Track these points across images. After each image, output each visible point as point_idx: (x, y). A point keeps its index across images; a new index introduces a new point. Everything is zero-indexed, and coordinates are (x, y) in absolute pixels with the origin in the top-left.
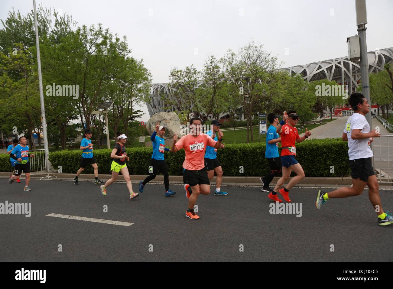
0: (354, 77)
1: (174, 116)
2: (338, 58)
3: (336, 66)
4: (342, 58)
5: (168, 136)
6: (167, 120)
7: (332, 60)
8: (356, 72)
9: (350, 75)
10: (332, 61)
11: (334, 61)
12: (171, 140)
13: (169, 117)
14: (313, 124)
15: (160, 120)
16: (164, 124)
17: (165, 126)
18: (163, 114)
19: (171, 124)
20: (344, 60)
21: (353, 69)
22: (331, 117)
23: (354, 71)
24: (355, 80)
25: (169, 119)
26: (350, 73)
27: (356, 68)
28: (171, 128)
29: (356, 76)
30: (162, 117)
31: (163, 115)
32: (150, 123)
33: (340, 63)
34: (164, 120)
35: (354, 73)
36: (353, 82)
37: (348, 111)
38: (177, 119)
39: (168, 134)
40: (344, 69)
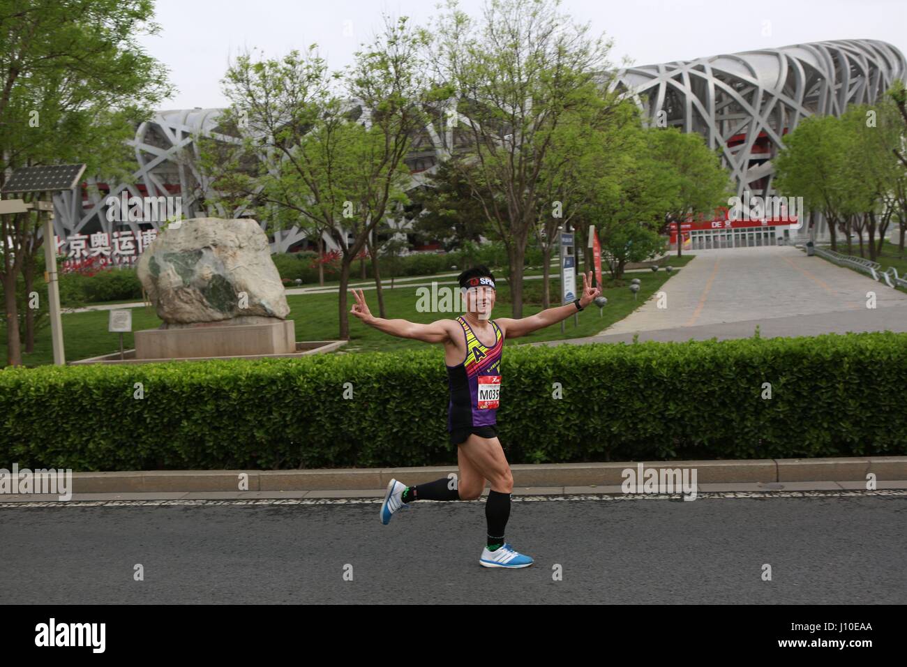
0: (719, 125)
1: (251, 234)
2: (675, 63)
3: (670, 90)
4: (686, 63)
5: (231, 308)
6: (225, 246)
7: (657, 68)
8: (726, 109)
9: (710, 119)
10: (658, 71)
11: (663, 70)
12: (241, 324)
13: (233, 236)
14: (650, 270)
15: (198, 246)
16: (216, 263)
17: (216, 269)
18: (209, 223)
19: (243, 264)
20: (694, 68)
21: (719, 99)
22: (679, 252)
23: (720, 106)
24: (721, 133)
25: (232, 244)
26: (708, 112)
27: (724, 96)
28: (243, 277)
29: (726, 125)
30: (205, 236)
31: (210, 229)
32: (153, 258)
33: (679, 78)
34: (215, 245)
35: (720, 111)
36: (716, 142)
37: (709, 233)
38: (261, 246)
39: (232, 300)
40: (691, 98)
